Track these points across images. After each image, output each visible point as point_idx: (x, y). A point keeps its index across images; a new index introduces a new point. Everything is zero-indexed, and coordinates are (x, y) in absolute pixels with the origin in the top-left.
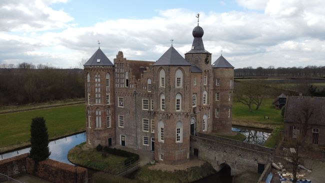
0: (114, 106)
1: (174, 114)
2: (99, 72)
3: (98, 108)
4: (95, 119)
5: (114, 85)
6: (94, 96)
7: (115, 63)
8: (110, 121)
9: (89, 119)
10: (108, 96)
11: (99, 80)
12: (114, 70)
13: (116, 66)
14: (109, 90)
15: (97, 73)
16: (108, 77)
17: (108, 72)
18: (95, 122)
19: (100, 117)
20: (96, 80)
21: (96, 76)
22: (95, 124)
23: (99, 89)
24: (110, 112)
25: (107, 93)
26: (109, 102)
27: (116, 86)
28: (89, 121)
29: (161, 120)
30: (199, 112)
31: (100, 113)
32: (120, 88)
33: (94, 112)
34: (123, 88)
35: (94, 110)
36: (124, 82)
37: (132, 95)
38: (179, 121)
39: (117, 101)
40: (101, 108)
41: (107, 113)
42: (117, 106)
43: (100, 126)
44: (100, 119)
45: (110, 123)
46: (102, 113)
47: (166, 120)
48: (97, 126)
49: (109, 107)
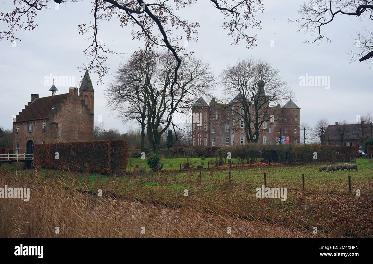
0: (209, 131)
1: (239, 129)
2: (201, 110)
3: (199, 132)
4: (198, 139)
5: (209, 119)
7: (210, 105)
8: (207, 141)
9: (194, 140)
11: (201, 115)
12: (209, 110)
13: (211, 107)
17: (206, 111)
18: (197, 141)
22: (198, 142)
23: (200, 121)
24: (206, 136)
25: (205, 124)
26: (206, 129)
27: (211, 119)
28: (194, 141)
29: (233, 133)
30: (260, 132)
31: (200, 136)
32: (213, 120)
33: (196, 135)
34: (215, 120)
35: (197, 134)
36: (216, 116)
37: (220, 124)
38: (242, 133)
39: (211, 129)
40: (201, 132)
41: (205, 136)
42: (211, 132)
43: (200, 144)
44: (200, 139)
45: (207, 143)
46: (201, 136)
47: (235, 133)
48: (199, 144)
49: (206, 132)
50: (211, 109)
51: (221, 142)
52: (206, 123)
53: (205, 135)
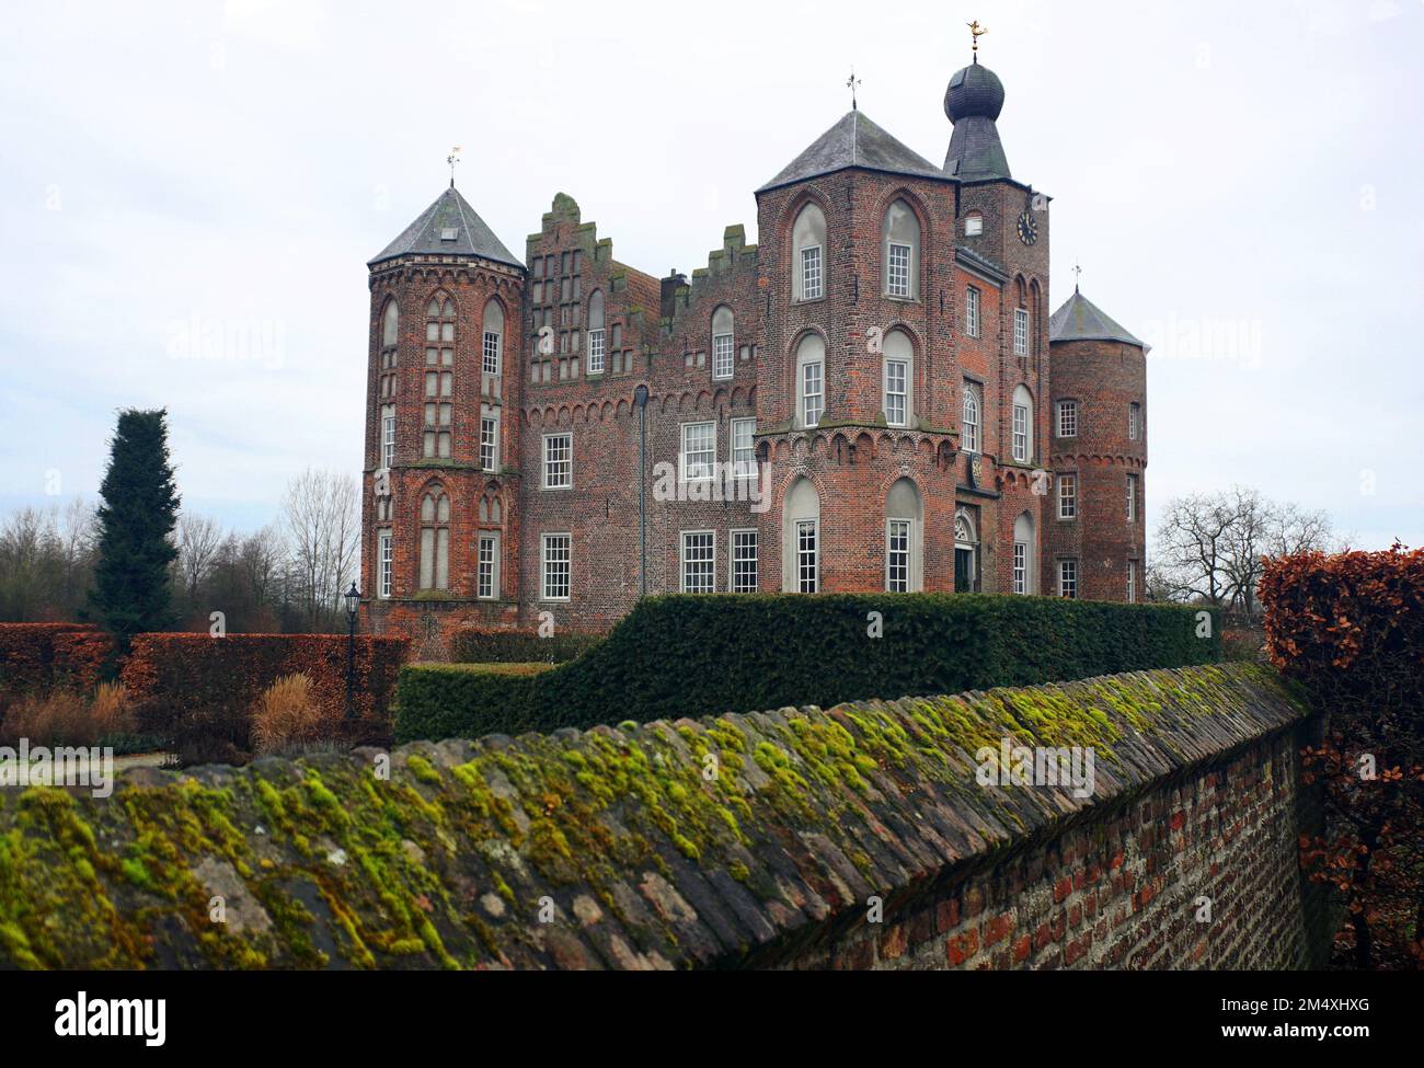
0: (518, 474)
1: (876, 435)
2: (451, 288)
3: (434, 481)
4: (417, 541)
5: (523, 374)
6: (420, 419)
7: (533, 258)
8: (495, 560)
9: (382, 548)
10: (488, 425)
11: (449, 334)
12: (525, 295)
13: (538, 272)
14: (497, 393)
15: (441, 295)
16: (495, 323)
17: (496, 297)
18: (416, 558)
19: (443, 534)
20: (432, 333)
21: (434, 311)
22: (417, 571)
23: (447, 382)
24: (497, 512)
25: (484, 410)
26: (495, 457)
27: (535, 377)
28: (382, 559)
29: (801, 477)
30: (994, 491)
31: (444, 513)
32: (556, 383)
33: (409, 504)
34: (572, 383)
35: (410, 494)
36: (582, 348)
37: (625, 409)
38: (904, 479)
39: (538, 460)
40: (449, 480)
41: (483, 518)
42: (538, 482)
43: (443, 583)
44: (444, 543)
45: (495, 574)
46: (453, 514)
47: (834, 472)
48: (426, 582)
49: (493, 483)
50: (537, 292)
51: (637, 572)
52: (492, 402)
53: (483, 508)
